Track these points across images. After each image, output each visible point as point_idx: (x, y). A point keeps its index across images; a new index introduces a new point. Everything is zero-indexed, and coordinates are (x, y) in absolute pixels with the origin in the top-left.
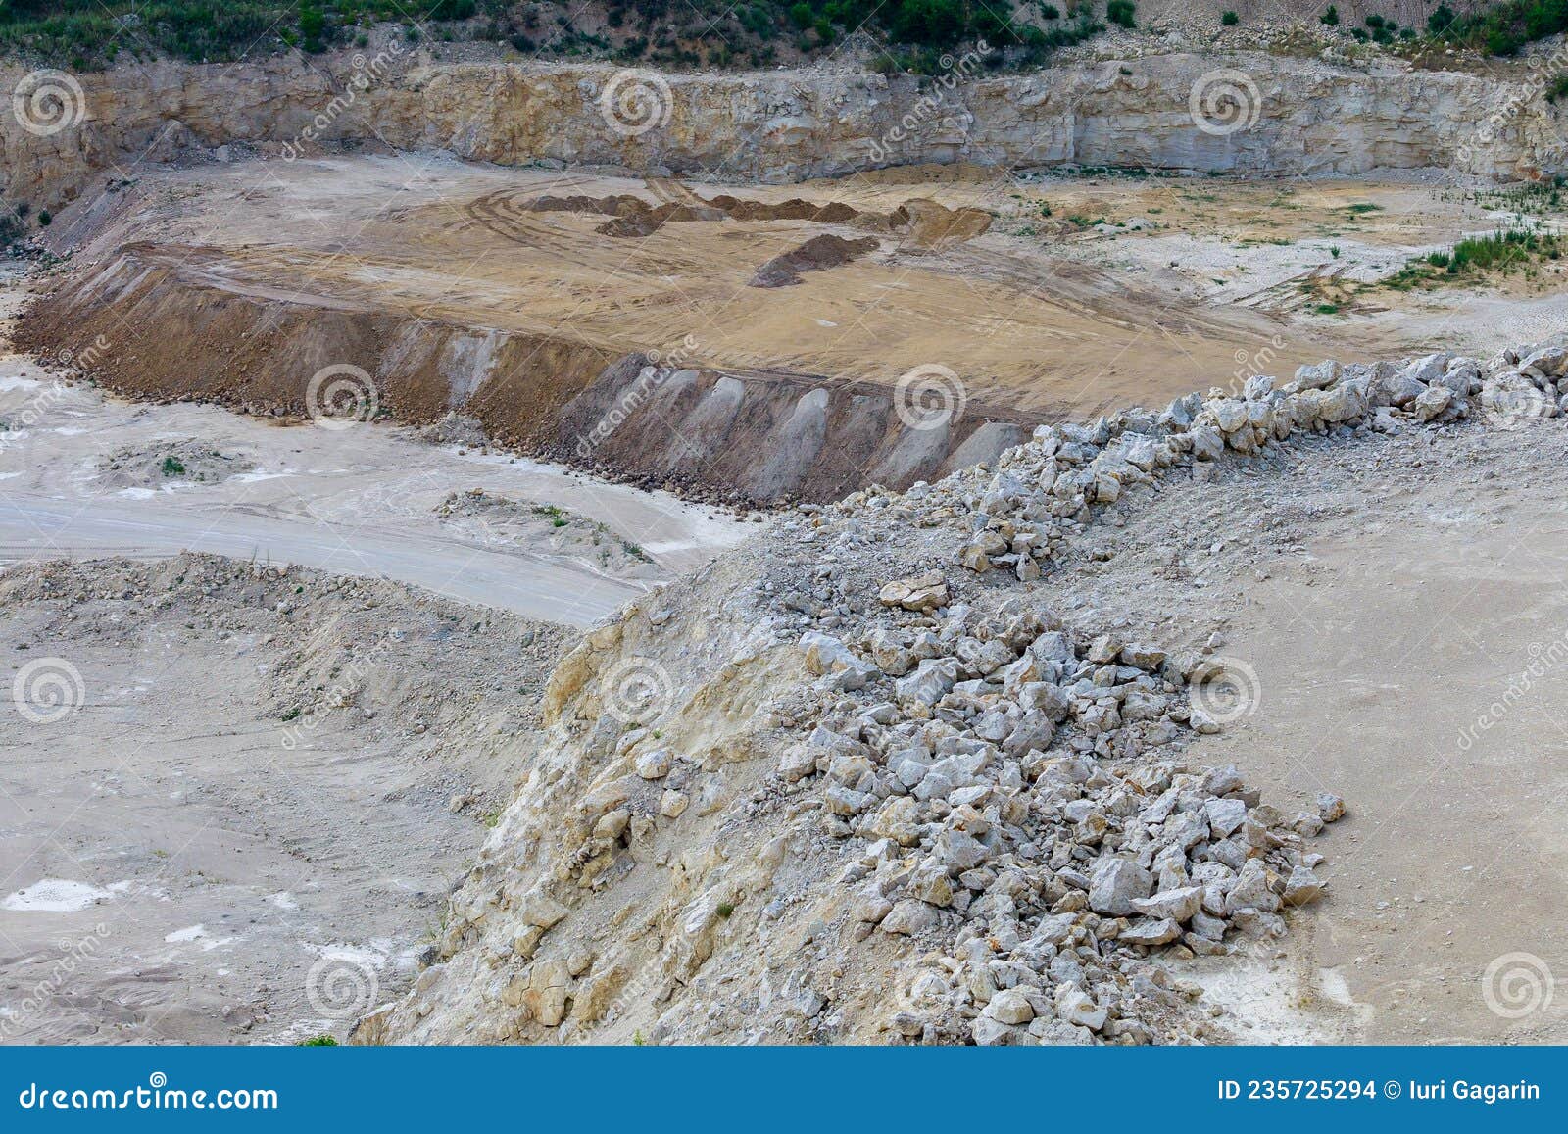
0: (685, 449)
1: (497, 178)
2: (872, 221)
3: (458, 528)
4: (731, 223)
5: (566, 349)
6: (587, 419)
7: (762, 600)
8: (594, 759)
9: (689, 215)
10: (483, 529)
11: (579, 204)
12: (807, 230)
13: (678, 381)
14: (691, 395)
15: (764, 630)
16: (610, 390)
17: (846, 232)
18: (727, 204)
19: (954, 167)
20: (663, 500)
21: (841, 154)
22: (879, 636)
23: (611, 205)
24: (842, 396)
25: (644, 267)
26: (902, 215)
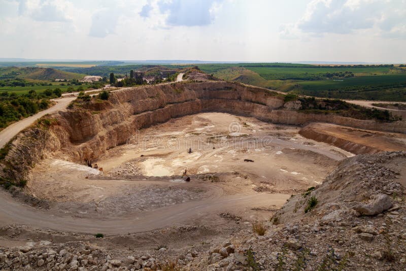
0: (352, 149)
1: (339, 126)
2: (373, 134)
3: (331, 152)
4: (359, 132)
5: (343, 140)
6: (343, 145)
7: (357, 160)
8: (340, 170)
9: (355, 131)
10: (333, 152)
11: (346, 129)
12: (366, 133)
13: (352, 144)
14: (353, 145)
15: (356, 163)
16: (346, 143)
17: (370, 134)
18: (360, 130)
19: (381, 130)
20: (349, 153)
21: (371, 128)
22: (367, 165)
23: (349, 129)
24: (367, 147)
25: (351, 134)
26: (375, 133)
